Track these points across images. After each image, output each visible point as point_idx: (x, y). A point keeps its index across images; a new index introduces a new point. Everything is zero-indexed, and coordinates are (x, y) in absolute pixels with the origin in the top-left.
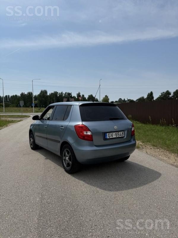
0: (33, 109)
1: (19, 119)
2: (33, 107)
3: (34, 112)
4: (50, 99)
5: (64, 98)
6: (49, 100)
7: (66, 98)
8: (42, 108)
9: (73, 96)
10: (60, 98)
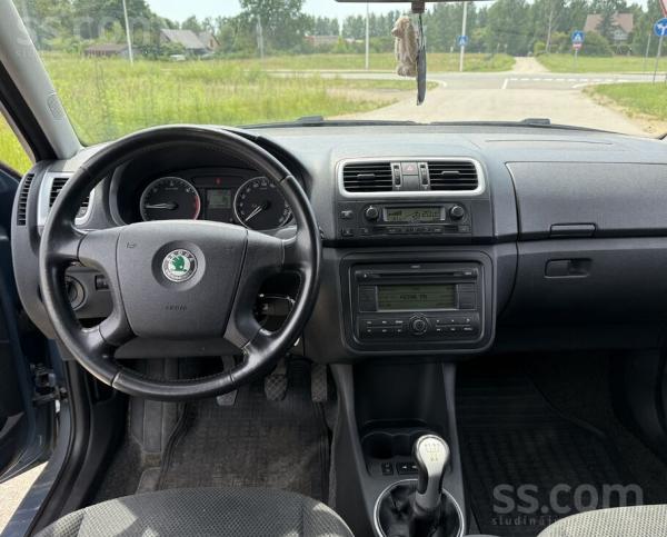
0: (459, 58)
1: (389, 97)
2: (463, 48)
3: (461, 67)
4: (534, 21)
5: (592, 13)
6: (530, 24)
7: (598, 12)
8: (497, 55)
9: (629, 5)
10: (575, 12)
